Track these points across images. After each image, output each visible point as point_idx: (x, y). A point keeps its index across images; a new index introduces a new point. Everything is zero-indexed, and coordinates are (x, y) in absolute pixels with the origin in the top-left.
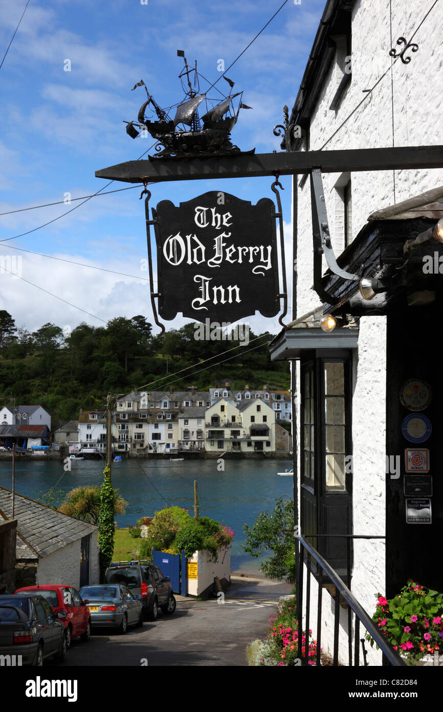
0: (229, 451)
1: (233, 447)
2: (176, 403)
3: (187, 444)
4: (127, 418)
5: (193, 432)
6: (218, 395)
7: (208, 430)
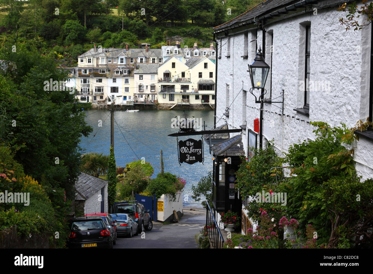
0: (179, 103)
1: (183, 100)
2: (132, 59)
3: (142, 97)
4: (88, 73)
5: (147, 86)
6: (170, 52)
7: (160, 84)
